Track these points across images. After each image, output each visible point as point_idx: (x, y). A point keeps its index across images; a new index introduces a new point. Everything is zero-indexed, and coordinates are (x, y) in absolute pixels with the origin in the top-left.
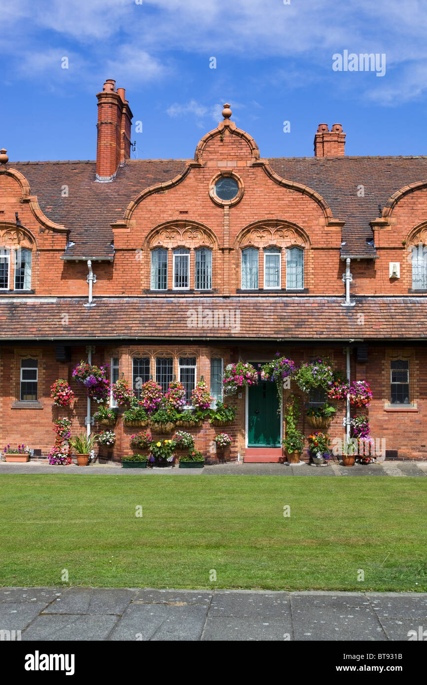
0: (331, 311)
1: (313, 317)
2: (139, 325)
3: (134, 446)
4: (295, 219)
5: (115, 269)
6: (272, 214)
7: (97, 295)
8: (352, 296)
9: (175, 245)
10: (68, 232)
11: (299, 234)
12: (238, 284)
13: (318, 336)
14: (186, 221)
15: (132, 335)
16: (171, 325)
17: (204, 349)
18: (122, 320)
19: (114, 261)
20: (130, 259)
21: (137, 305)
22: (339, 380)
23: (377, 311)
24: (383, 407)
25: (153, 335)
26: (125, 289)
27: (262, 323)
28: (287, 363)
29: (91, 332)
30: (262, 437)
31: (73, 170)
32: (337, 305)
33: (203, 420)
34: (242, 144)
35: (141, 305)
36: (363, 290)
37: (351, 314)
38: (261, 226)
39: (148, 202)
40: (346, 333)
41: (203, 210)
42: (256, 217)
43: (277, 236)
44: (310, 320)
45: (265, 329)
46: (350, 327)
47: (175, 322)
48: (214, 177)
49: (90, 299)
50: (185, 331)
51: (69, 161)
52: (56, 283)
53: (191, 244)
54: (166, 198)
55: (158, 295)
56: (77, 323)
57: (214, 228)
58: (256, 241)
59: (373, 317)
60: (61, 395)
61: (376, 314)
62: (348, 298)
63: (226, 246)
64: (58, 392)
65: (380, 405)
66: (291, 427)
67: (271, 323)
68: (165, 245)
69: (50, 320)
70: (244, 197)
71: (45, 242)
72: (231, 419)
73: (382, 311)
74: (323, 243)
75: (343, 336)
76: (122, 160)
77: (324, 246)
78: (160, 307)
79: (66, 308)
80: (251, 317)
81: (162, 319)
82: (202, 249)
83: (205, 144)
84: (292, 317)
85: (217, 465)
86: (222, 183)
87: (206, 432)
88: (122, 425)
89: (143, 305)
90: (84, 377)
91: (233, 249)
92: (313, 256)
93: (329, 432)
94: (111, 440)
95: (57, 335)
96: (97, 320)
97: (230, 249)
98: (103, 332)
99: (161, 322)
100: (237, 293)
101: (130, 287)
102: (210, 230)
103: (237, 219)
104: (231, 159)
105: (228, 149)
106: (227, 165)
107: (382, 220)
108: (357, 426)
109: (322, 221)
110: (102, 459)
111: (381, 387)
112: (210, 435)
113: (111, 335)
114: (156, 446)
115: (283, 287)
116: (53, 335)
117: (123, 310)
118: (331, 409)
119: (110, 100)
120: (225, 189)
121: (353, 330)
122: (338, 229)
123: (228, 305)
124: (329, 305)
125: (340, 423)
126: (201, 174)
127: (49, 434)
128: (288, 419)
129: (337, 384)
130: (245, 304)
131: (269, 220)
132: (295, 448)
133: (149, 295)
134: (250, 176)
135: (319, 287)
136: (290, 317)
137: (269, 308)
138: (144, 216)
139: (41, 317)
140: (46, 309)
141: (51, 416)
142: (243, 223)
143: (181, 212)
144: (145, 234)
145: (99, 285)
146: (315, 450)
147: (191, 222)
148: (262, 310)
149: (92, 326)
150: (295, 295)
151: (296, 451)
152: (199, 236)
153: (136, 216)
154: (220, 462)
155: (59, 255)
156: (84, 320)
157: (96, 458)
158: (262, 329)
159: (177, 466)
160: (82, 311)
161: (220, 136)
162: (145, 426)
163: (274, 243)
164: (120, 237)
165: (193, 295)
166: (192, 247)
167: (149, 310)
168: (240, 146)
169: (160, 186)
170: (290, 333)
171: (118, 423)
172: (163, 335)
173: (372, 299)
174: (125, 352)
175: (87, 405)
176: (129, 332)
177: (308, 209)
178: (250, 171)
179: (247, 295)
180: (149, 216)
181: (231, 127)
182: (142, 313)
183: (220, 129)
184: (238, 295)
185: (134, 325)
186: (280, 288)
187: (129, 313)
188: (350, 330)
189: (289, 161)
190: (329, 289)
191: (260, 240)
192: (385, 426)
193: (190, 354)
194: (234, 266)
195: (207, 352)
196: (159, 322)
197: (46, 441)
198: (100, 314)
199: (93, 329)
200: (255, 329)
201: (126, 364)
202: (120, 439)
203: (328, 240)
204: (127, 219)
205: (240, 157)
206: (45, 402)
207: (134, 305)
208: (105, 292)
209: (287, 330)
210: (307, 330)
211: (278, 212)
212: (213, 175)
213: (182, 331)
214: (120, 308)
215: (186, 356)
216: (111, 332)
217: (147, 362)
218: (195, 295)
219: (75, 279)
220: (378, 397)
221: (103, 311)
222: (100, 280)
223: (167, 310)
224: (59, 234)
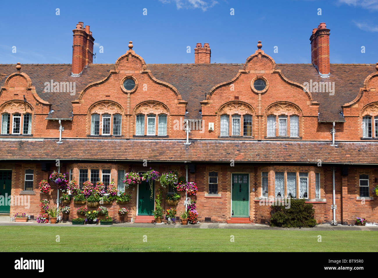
0: (178, 147)
1: (169, 150)
2: (83, 153)
3: (79, 214)
4: (163, 100)
5: (73, 124)
6: (151, 97)
7: (64, 138)
8: (189, 139)
9: (103, 113)
10: (50, 106)
11: (165, 108)
12: (134, 133)
13: (169, 160)
14: (109, 101)
15: (79, 158)
16: (99, 153)
17: (114, 165)
18: (75, 150)
19: (72, 120)
20: (80, 120)
21: (83, 143)
22: (182, 182)
23: (201, 147)
24: (204, 195)
25: (89, 158)
26: (78, 134)
27: (143, 153)
28: (154, 172)
29: (59, 156)
30: (145, 210)
31: (60, 69)
32: (182, 144)
33: (113, 201)
34: (138, 62)
35: (85, 143)
36: (195, 136)
37: (188, 149)
38: (146, 103)
39: (90, 91)
40: (184, 158)
41: (117, 95)
42: (143, 99)
43: (154, 109)
44: (167, 151)
45: (144, 156)
46: (186, 155)
47: (101, 152)
48: (123, 79)
49: (60, 140)
50: (105, 156)
51: (59, 64)
52: (43, 131)
53: (111, 112)
54: (99, 89)
55: (94, 138)
56: (53, 151)
57: (123, 104)
58: (143, 111)
59: (198, 150)
60: (44, 188)
61: (200, 149)
62: (188, 140)
63: (128, 113)
64: (42, 186)
65: (203, 194)
66: (158, 205)
67: (148, 153)
68: (98, 113)
69: (39, 150)
70: (138, 89)
71: (38, 110)
72: (127, 200)
73: (203, 147)
74: (176, 112)
75: (182, 160)
76: (87, 64)
77: (177, 114)
78: (94, 144)
79: (48, 144)
80: (138, 149)
81: (94, 150)
82: (116, 115)
83: (119, 62)
84: (158, 150)
85: (120, 224)
86: (127, 81)
87: (114, 207)
88: (73, 203)
89: (86, 143)
90: (55, 179)
91: (132, 115)
92: (171, 119)
93: (177, 208)
94: (67, 211)
95: (41, 158)
96: (63, 150)
97: (130, 115)
98: (64, 156)
99: (94, 152)
100: (133, 137)
101: (80, 134)
102: (120, 105)
103: (134, 100)
104: (132, 70)
105: (131, 64)
106: (129, 73)
107: (206, 101)
108: (190, 205)
109: (176, 101)
110: (64, 220)
111: (204, 185)
112: (116, 208)
113: (68, 158)
114: (88, 213)
115: (156, 135)
116: (40, 158)
117: (76, 145)
118: (178, 196)
119: (79, 33)
120: (128, 85)
121: (187, 157)
122: (184, 105)
123: (128, 143)
124: (178, 144)
125: (183, 203)
126: (117, 77)
127: (38, 208)
128: (157, 201)
129: (180, 183)
130: (136, 143)
131: (150, 101)
132: (158, 216)
133: (89, 138)
134: (141, 78)
135: (173, 135)
136: (157, 150)
137: (148, 145)
138: (88, 98)
139: (35, 149)
140: (38, 144)
141: (39, 198)
142: (137, 102)
143: (106, 96)
144: (89, 107)
145: (65, 132)
146: (168, 216)
147: (111, 101)
148: (144, 146)
149: (60, 153)
150: (162, 138)
151: (159, 217)
152: (115, 108)
153: (84, 98)
154: (122, 222)
155: (46, 117)
156: (56, 150)
157: (61, 220)
158: (143, 156)
159: (100, 224)
160: (56, 146)
161: (126, 58)
162: (84, 204)
163: (152, 112)
164: (76, 108)
165: (111, 138)
166: (112, 113)
167: (88, 145)
168: (136, 63)
169: (96, 83)
170: (156, 158)
171: (72, 202)
172: (94, 158)
173: (200, 141)
174: (75, 166)
175: (57, 193)
176: (77, 156)
177: (169, 95)
178: (141, 76)
179: (138, 138)
180: (91, 98)
181: (132, 53)
182: (85, 147)
183: (127, 54)
184: (134, 138)
185: (80, 153)
186: (155, 135)
187: (79, 147)
188: (185, 157)
189: (173, 66)
190: (179, 136)
191: (145, 111)
192: (205, 205)
193: (107, 168)
194: (132, 124)
195: (116, 167)
196: (93, 152)
197: (37, 211)
198: (64, 147)
199: (60, 155)
200: (139, 156)
201: (76, 173)
202: (72, 210)
203: (179, 111)
204: (80, 99)
205: (136, 68)
206: (37, 191)
207: (82, 142)
208: (68, 136)
209: (155, 156)
210: (165, 156)
211: (154, 97)
212: (123, 78)
213: (103, 156)
214: (74, 144)
215: (105, 169)
216: (69, 156)
217: (87, 171)
218: (113, 138)
219: (53, 129)
220: (202, 190)
221: (66, 146)
222: (66, 130)
223: (98, 146)
224: (45, 106)
